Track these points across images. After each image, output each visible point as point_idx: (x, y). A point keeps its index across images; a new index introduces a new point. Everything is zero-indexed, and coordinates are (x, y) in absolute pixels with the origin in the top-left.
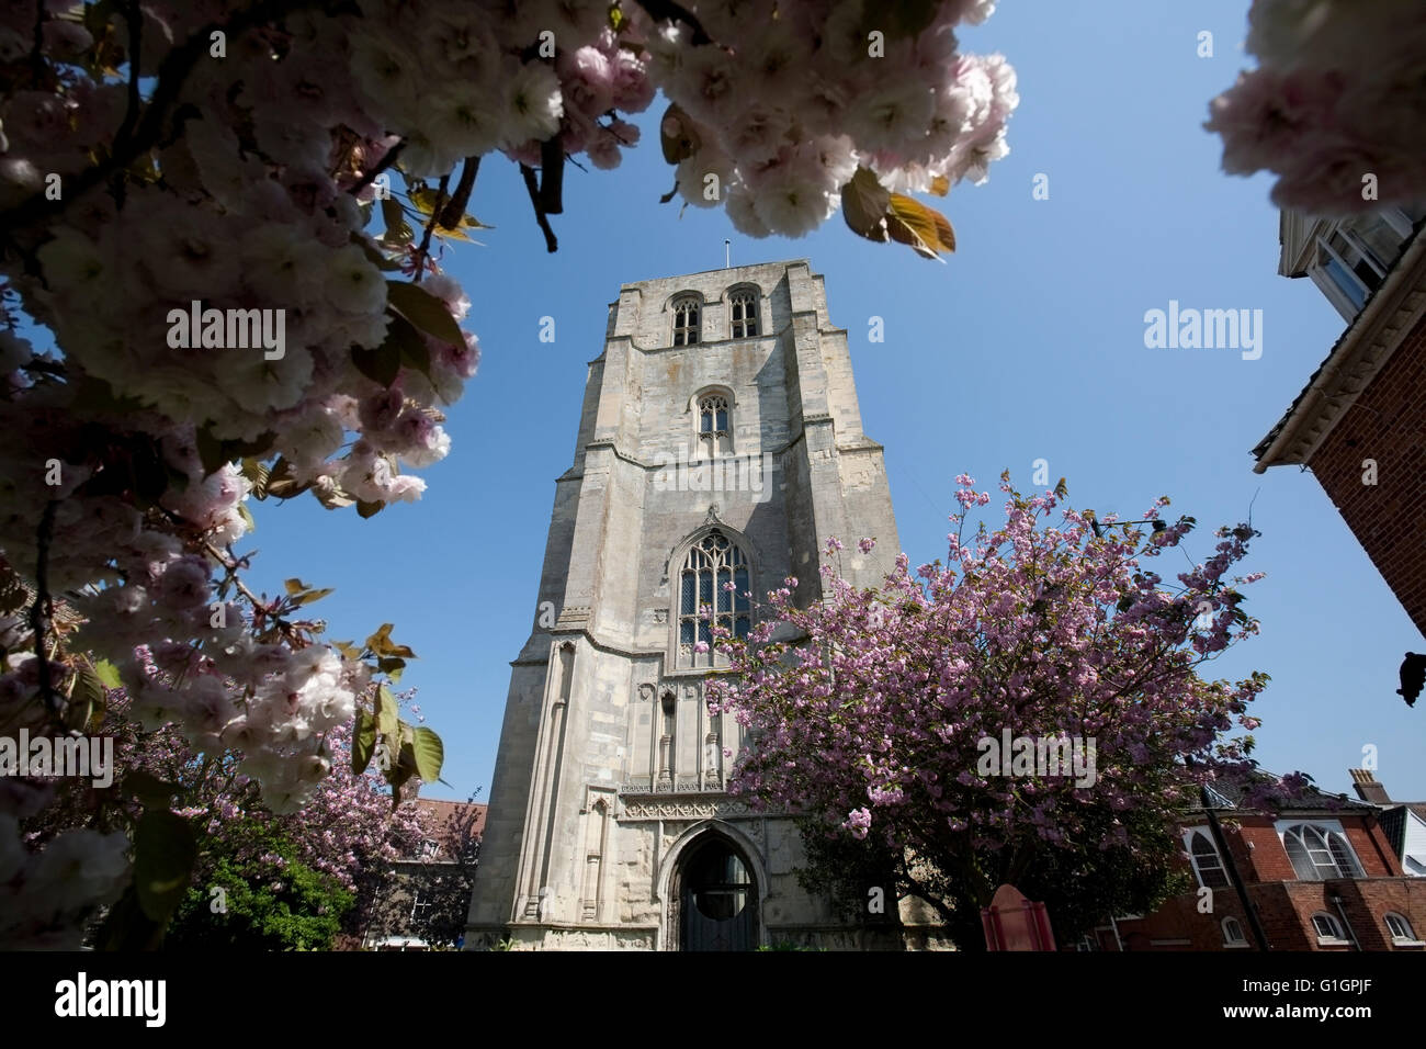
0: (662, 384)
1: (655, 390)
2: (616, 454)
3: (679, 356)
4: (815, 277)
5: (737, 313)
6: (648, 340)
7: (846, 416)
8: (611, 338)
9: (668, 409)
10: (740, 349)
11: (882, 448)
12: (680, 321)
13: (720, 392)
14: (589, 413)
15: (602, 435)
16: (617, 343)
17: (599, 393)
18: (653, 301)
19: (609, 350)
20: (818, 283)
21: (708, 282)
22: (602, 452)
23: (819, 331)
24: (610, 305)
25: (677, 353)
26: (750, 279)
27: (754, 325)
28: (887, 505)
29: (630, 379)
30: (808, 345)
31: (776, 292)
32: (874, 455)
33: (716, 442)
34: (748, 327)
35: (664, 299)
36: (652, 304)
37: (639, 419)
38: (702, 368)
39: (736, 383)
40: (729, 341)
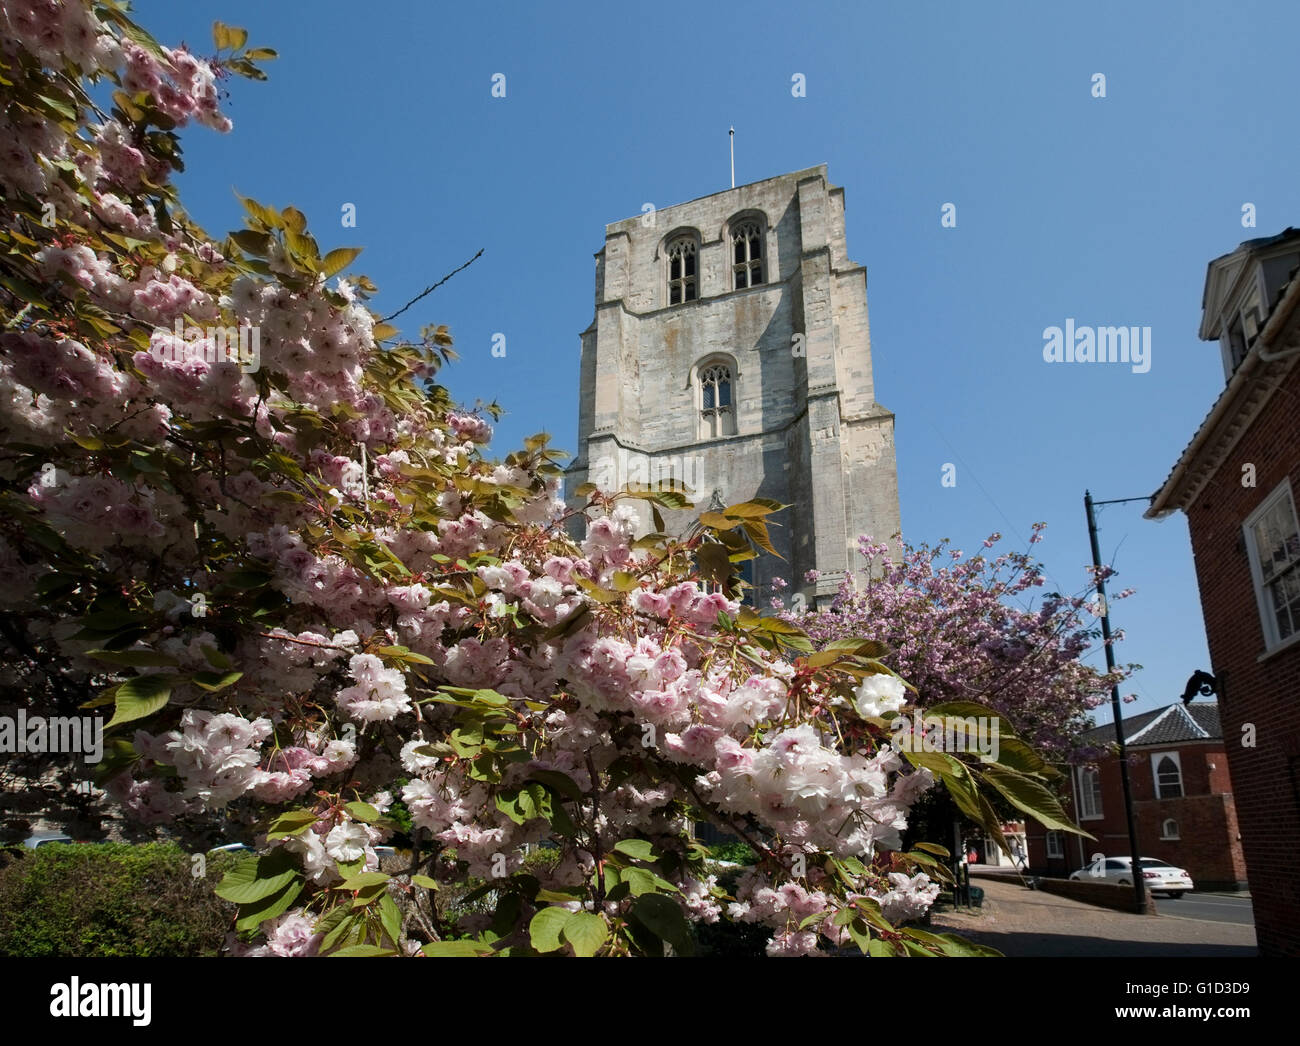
0: (660, 355)
1: (652, 363)
2: (618, 443)
3: (676, 319)
4: (833, 192)
5: (740, 256)
6: (643, 299)
7: (857, 380)
8: (601, 305)
9: (667, 385)
10: (744, 303)
11: (893, 417)
12: (675, 273)
13: (722, 361)
14: (587, 395)
15: (603, 421)
16: (607, 311)
17: (595, 371)
18: (644, 246)
19: (601, 321)
20: (836, 200)
21: (705, 213)
22: (603, 444)
23: (832, 272)
24: (596, 256)
25: (674, 314)
26: (754, 204)
27: (758, 269)
28: (892, 480)
29: (625, 353)
30: (818, 296)
31: (785, 220)
32: (883, 425)
33: (719, 420)
34: (753, 270)
35: (656, 241)
36: (643, 250)
37: (638, 400)
38: (702, 332)
39: (738, 349)
40: (730, 295)
